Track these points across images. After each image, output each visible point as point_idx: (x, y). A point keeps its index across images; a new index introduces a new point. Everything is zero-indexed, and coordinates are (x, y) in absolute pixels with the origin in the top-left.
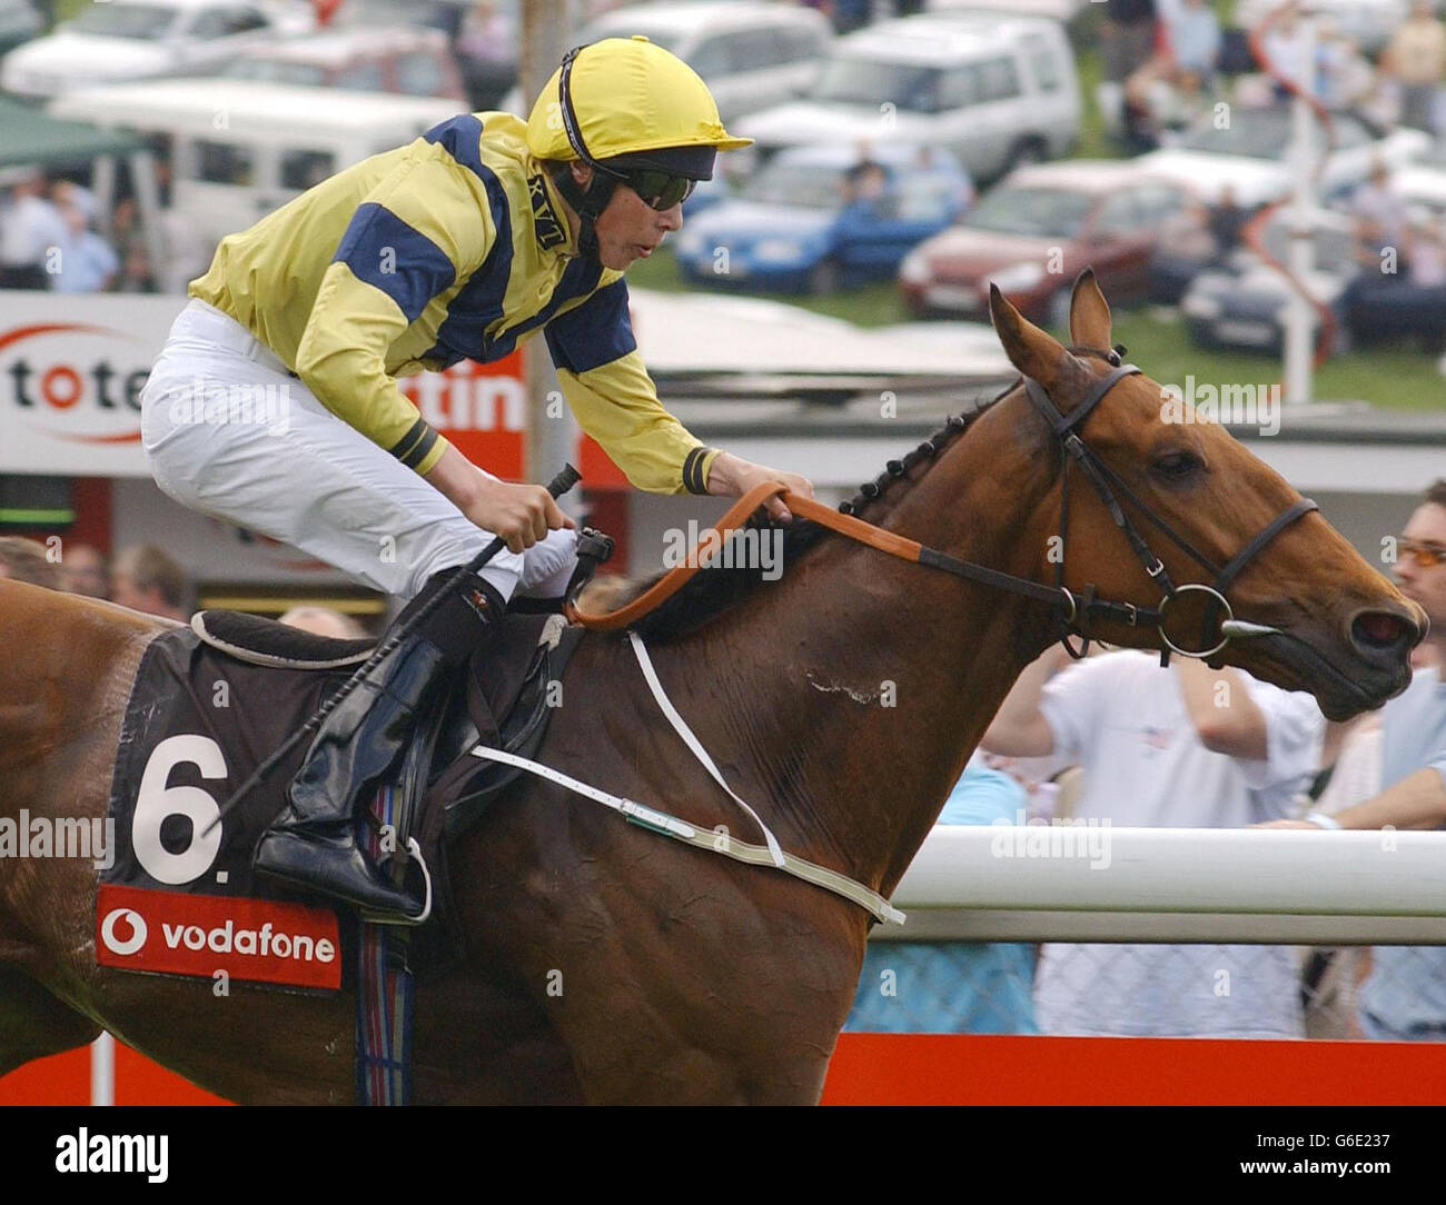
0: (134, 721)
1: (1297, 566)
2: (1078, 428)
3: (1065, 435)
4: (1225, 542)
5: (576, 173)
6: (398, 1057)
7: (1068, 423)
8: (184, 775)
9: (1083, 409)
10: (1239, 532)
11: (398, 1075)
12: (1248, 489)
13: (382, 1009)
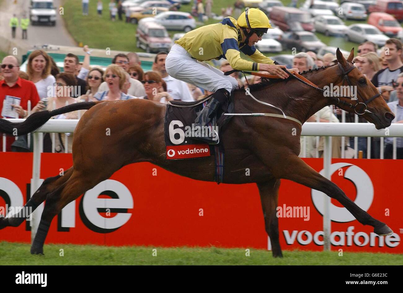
0: (166, 119)
1: (377, 103)
2: (347, 74)
3: (345, 75)
4: (367, 97)
5: (247, 30)
6: (222, 164)
7: (346, 73)
8: (176, 127)
9: (349, 71)
10: (370, 96)
11: (222, 167)
12: (372, 89)
13: (219, 157)
